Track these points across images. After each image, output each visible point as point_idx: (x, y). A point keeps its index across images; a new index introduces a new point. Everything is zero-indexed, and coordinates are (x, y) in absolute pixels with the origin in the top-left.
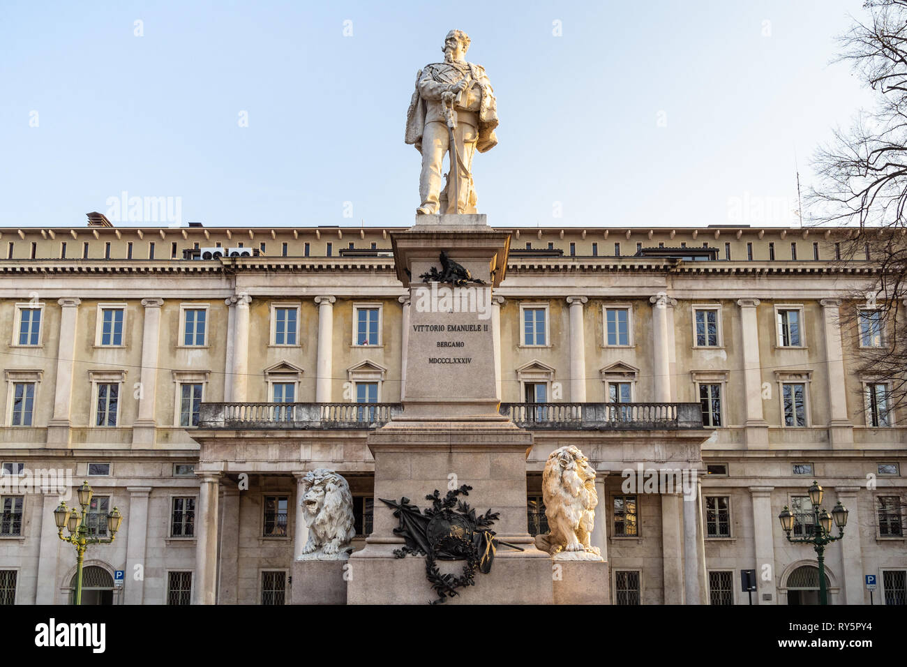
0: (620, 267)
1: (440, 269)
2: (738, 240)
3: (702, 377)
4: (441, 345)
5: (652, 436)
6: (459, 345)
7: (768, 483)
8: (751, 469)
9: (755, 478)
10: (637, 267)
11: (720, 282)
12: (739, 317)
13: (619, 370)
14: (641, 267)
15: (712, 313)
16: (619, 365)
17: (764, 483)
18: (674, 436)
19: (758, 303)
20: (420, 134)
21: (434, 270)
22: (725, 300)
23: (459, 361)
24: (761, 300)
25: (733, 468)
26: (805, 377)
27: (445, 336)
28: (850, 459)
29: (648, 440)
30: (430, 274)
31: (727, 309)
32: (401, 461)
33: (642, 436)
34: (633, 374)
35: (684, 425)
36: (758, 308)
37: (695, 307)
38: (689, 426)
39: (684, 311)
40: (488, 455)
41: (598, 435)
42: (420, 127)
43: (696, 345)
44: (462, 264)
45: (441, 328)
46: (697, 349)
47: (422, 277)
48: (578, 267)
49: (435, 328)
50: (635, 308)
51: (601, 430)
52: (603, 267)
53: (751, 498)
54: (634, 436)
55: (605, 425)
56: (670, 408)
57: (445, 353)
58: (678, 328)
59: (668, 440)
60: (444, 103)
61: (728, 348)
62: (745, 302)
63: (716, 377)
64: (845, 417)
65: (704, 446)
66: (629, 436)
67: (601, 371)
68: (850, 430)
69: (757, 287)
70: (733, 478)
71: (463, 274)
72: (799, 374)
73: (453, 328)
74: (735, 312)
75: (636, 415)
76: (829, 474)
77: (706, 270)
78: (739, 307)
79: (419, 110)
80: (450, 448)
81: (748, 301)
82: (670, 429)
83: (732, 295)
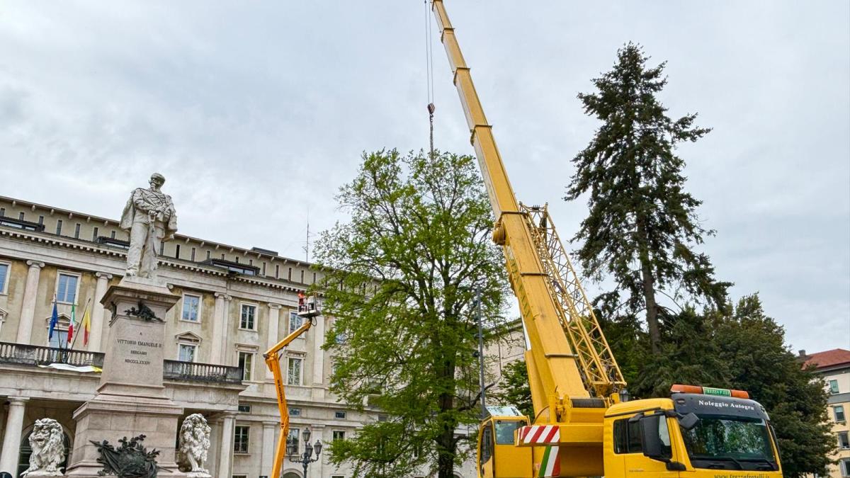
0: (198, 270)
1: (137, 309)
2: (271, 263)
3: (242, 349)
4: (133, 352)
5: (209, 386)
6: (144, 353)
7: (274, 419)
8: (265, 411)
9: (267, 416)
10: (209, 272)
11: (259, 290)
12: (268, 313)
13: (188, 337)
14: (212, 272)
15: (252, 309)
16: (189, 334)
17: (272, 419)
18: (222, 387)
19: (280, 307)
20: (130, 226)
21: (133, 309)
22: (261, 302)
23: (142, 362)
24: (283, 305)
25: (255, 409)
26: (302, 356)
27: (136, 347)
28: (321, 408)
29: (206, 389)
30: (131, 310)
31: (262, 308)
32: (105, 419)
33: (203, 385)
34: (198, 341)
35: (230, 380)
36: (280, 310)
37: (242, 303)
38: (233, 381)
39: (236, 305)
40: (157, 419)
41: (174, 383)
42: (131, 222)
43: (240, 327)
44: (150, 308)
45: (135, 343)
46: (241, 330)
47: (126, 311)
48: (169, 265)
49: (131, 342)
50: (204, 297)
51: (176, 379)
52: (187, 268)
53: (263, 428)
54: (198, 385)
55: (178, 376)
56: (222, 369)
57: (135, 357)
58: (231, 315)
59: (219, 390)
60: (149, 216)
61: (259, 332)
62: (273, 306)
63: (250, 350)
64: (321, 382)
65: (240, 394)
66: (194, 385)
67: (176, 337)
68: (323, 391)
69: (281, 297)
70: (253, 415)
71: (152, 315)
72: (299, 354)
73: (141, 344)
74: (266, 309)
75: (196, 371)
76: (309, 416)
77: (252, 282)
78: (269, 307)
79: (131, 212)
80: (136, 414)
81: (275, 305)
82: (221, 382)
83: (265, 300)
